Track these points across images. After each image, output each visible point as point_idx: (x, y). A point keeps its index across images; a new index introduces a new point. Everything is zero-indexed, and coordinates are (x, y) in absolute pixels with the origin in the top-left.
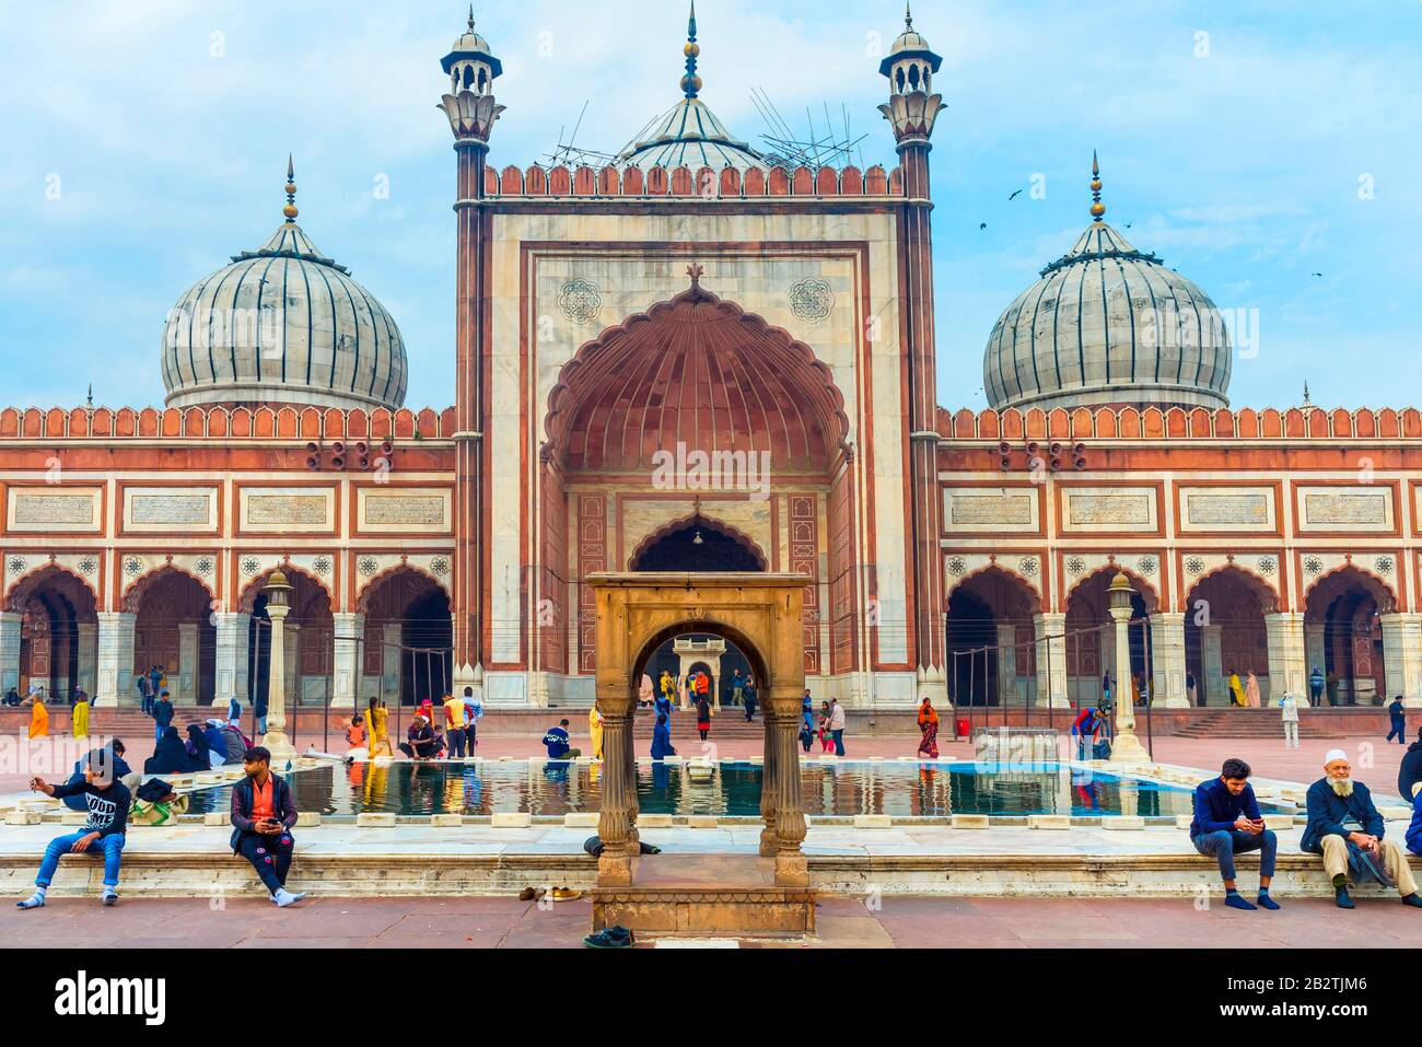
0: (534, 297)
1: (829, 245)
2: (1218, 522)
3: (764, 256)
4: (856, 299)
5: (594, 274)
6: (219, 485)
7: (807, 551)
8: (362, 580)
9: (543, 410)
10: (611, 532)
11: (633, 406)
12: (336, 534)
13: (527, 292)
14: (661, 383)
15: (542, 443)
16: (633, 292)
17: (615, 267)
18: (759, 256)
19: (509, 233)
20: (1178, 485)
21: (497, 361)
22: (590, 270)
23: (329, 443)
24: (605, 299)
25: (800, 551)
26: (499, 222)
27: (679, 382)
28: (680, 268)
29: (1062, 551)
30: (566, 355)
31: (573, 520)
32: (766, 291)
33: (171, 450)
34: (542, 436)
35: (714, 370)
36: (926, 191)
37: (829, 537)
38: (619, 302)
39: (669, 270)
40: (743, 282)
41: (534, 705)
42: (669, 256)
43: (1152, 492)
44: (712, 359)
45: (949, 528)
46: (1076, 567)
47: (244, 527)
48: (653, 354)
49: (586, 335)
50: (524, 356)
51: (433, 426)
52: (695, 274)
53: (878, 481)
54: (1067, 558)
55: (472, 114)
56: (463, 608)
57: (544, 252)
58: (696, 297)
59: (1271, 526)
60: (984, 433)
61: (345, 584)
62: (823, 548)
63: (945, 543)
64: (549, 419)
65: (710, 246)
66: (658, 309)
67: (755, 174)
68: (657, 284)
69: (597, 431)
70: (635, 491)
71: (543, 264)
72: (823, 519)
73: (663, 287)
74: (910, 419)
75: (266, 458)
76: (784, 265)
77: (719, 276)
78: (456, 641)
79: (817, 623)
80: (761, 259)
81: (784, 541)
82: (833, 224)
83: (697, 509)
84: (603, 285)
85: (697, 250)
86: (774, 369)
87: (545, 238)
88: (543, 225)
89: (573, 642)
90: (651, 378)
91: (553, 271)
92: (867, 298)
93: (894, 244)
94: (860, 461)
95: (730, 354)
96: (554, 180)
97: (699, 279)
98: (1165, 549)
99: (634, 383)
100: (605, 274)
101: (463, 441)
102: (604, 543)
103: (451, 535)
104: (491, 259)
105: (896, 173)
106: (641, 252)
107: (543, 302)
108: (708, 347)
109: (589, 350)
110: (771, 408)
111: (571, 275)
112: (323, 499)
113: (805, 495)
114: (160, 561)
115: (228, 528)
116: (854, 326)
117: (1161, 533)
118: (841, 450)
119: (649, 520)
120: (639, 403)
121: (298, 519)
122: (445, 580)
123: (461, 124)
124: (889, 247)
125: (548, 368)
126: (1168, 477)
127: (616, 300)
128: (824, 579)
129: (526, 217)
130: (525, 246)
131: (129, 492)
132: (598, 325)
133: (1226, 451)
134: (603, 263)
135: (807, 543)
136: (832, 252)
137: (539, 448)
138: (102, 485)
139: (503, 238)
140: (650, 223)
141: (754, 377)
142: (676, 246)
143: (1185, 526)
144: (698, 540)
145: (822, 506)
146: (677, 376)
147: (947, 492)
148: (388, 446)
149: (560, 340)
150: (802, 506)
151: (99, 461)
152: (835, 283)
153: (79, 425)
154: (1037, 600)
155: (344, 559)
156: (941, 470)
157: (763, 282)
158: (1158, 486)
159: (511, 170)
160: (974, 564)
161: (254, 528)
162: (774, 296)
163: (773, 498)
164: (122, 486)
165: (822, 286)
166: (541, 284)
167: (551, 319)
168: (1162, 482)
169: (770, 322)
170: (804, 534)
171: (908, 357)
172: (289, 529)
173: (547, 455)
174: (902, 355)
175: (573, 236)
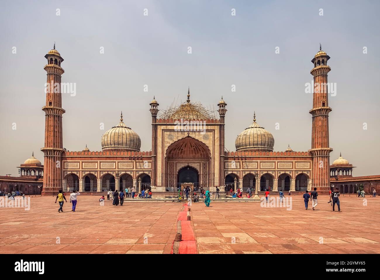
2: (266, 167)
6: (115, 162)
7: (205, 170)
8: (137, 175)
9: (165, 152)
10: (175, 168)
12: (133, 169)
13: (163, 136)
14: (183, 147)
16: (179, 136)
17: (176, 132)
19: (160, 129)
20: (261, 162)
21: (158, 146)
22: (172, 133)
23: (132, 156)
24: (175, 137)
26: (159, 126)
28: (186, 133)
29: (243, 171)
30: (168, 145)
31: (169, 166)
33: (108, 157)
34: (165, 156)
35: (191, 146)
36: (224, 123)
37: (209, 168)
38: (177, 138)
39: (184, 133)
40: (196, 135)
41: (163, 191)
43: (256, 163)
45: (226, 168)
46: (245, 173)
47: (119, 168)
48: (182, 144)
49: (171, 142)
50: (162, 145)
51: (148, 154)
52: (189, 134)
53: (215, 162)
54: (243, 172)
55: (155, 112)
56: (153, 178)
58: (188, 137)
59: (274, 167)
60: (232, 155)
61: (134, 175)
62: (208, 170)
63: (225, 170)
64: (166, 153)
66: (183, 139)
68: (182, 135)
69: (173, 154)
70: (179, 162)
71: (165, 132)
72: (208, 166)
73: (184, 136)
74: (220, 154)
75: (123, 158)
77: (192, 134)
78: (151, 183)
79: (206, 180)
81: (201, 169)
82: (210, 127)
83: (188, 164)
84: (175, 135)
86: (201, 146)
87: (166, 129)
88: (165, 127)
89: (169, 182)
90: (181, 147)
91: (167, 133)
92: (214, 137)
93: (219, 130)
94: (213, 159)
95: (194, 144)
96: (167, 121)
98: (258, 171)
99: (179, 147)
101: (153, 156)
103: (151, 169)
104: (157, 132)
105: (219, 120)
107: (165, 138)
108: (190, 143)
109: (172, 144)
111: (170, 134)
112: (131, 164)
113: (205, 162)
114: (106, 172)
115: (117, 168)
116: (212, 141)
117: (258, 169)
118: (210, 157)
119: (181, 166)
120: (179, 150)
121: (127, 167)
122: (150, 175)
123: (153, 113)
125: (166, 146)
126: (259, 161)
128: (208, 174)
129: (163, 126)
130: (163, 130)
131: (101, 163)
132: (173, 141)
133: (268, 158)
136: (209, 131)
137: (165, 157)
138: (97, 162)
141: (197, 147)
143: (261, 168)
144: (188, 169)
146: (185, 146)
147: (226, 163)
148: (141, 157)
149: (168, 143)
150: (205, 164)
151: (97, 159)
152: (209, 135)
153: (94, 154)
154: (239, 177)
155: (135, 172)
156: (225, 160)
157: (199, 135)
158: (257, 162)
159: (161, 119)
160: (229, 173)
161: (121, 168)
162: (200, 137)
163: (200, 163)
164: (100, 162)
165: (208, 136)
166: (165, 135)
167: (167, 140)
168: (258, 162)
169: (200, 140)
170: (205, 168)
171: (220, 145)
172: (126, 168)
173: (165, 158)
174: (219, 145)
175: (170, 128)
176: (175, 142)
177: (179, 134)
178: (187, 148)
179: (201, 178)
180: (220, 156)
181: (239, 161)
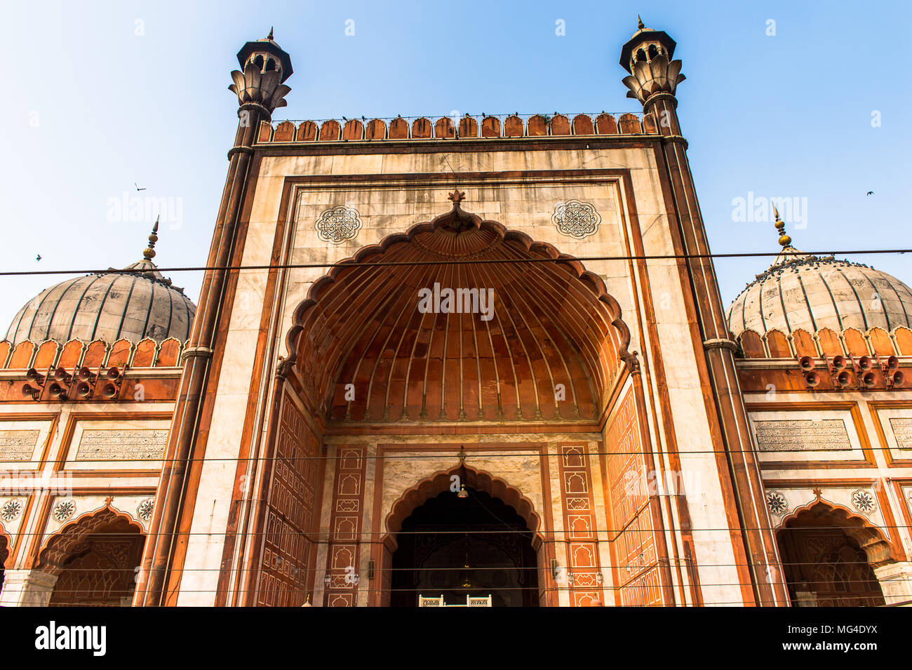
0: (292, 222)
1: (590, 172)
3: (526, 183)
4: (623, 216)
5: (355, 202)
7: (582, 505)
8: (53, 528)
9: (287, 324)
10: (370, 485)
11: (399, 357)
13: (285, 216)
14: (425, 331)
15: (280, 358)
16: (393, 215)
17: (376, 196)
18: (520, 183)
19: (275, 171)
21: (244, 279)
22: (353, 199)
24: (365, 223)
25: (574, 504)
26: (268, 162)
27: (444, 329)
28: (442, 195)
29: (900, 482)
30: (317, 273)
31: (330, 474)
32: (529, 210)
37: (605, 488)
38: (378, 225)
39: (430, 197)
40: (505, 205)
42: (430, 185)
45: (761, 455)
50: (273, 273)
52: (457, 199)
55: (256, 85)
57: (308, 185)
58: (458, 219)
60: (776, 353)
64: (291, 336)
65: (471, 176)
66: (417, 230)
67: (514, 122)
68: (418, 208)
70: (396, 442)
71: (305, 195)
73: (424, 211)
74: (699, 328)
76: (546, 191)
77: (482, 200)
80: (523, 186)
81: (556, 493)
82: (593, 157)
83: (463, 460)
84: (364, 209)
85: (459, 179)
87: (310, 173)
91: (313, 202)
92: (634, 214)
93: (655, 171)
94: (648, 372)
96: (325, 130)
97: (461, 203)
99: (398, 332)
100: (366, 202)
102: (361, 497)
104: (254, 192)
106: (402, 183)
107: (300, 226)
109: (342, 267)
110: (537, 356)
111: (332, 203)
112: (36, 433)
113: (575, 444)
116: (624, 239)
118: (623, 364)
119: (410, 472)
123: (246, 92)
124: (651, 173)
125: (297, 285)
127: (375, 223)
129: (294, 158)
130: (289, 180)
132: (355, 244)
134: (364, 194)
135: (581, 495)
136: (594, 178)
139: (269, 175)
142: (439, 176)
145: (594, 456)
147: (754, 415)
152: (597, 204)
155: (38, 503)
157: (526, 205)
159: (286, 124)
160: (797, 500)
162: (537, 216)
165: (587, 208)
166: (302, 212)
169: (537, 238)
171: (686, 266)
173: (285, 372)
174: (679, 264)
175: (337, 171)
176: (368, 254)
177: (395, 202)
180: (706, 348)
181: (846, 396)
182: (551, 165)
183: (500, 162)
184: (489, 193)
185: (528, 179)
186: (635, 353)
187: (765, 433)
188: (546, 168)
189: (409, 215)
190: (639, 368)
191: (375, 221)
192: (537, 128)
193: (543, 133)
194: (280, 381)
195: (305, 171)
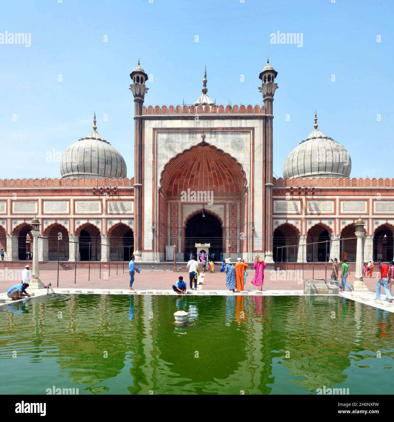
0: (157, 144)
1: (242, 128)
2: (351, 210)
4: (250, 144)
5: (174, 137)
6: (69, 200)
7: (234, 219)
8: (109, 227)
9: (159, 177)
10: (180, 213)
11: (186, 178)
12: (101, 214)
13: (155, 142)
14: (194, 171)
15: (159, 187)
16: (185, 143)
17: (180, 136)
19: (149, 126)
20: (341, 200)
21: (146, 163)
22: (173, 136)
23: (99, 188)
24: (177, 145)
25: (232, 219)
26: (147, 122)
27: (199, 171)
28: (199, 136)
29: (306, 219)
30: (166, 161)
31: (169, 210)
32: (224, 142)
33: (56, 190)
34: (159, 185)
35: (209, 167)
36: (272, 113)
37: (240, 215)
38: (181, 146)
39: (196, 136)
40: (217, 140)
41: (156, 262)
42: (196, 132)
43: (333, 202)
44: (208, 163)
45: (275, 212)
46: (311, 223)
47: (76, 212)
48: (191, 163)
49: (172, 155)
50: (154, 162)
51: (128, 183)
52: (204, 137)
53: (255, 198)
54: (308, 221)
55: (139, 90)
56: (137, 234)
57: (160, 131)
58: (204, 144)
59: (366, 212)
60: (286, 184)
61: (103, 228)
62: (238, 218)
63: (274, 216)
64: (161, 180)
65: (208, 129)
66: (193, 148)
67: (222, 107)
68: (192, 140)
69: (176, 186)
71: (159, 135)
72: (238, 210)
73: (194, 141)
74: (265, 180)
75: (82, 192)
76: (229, 135)
77: (211, 138)
79: (236, 239)
80: (223, 133)
81: (228, 216)
82: (244, 122)
83: (204, 207)
84: (177, 140)
85: (204, 130)
86: (226, 167)
87: (160, 127)
88: (159, 123)
89: (169, 244)
90: (191, 169)
91: (162, 137)
92: (253, 144)
93: (262, 128)
94: (250, 192)
95: (213, 162)
96: (163, 110)
97: (205, 139)
98: (336, 218)
99: (186, 171)
100: (177, 137)
101: (136, 187)
102: (178, 217)
103: (133, 214)
104: (144, 133)
105: (263, 107)
106: (188, 131)
107: (159, 146)
108: (207, 160)
109: (172, 160)
110: (225, 178)
111: (167, 138)
112: (98, 204)
113: (234, 203)
114: (53, 222)
115: (72, 212)
116: (249, 152)
117: (335, 214)
118: (244, 189)
119: (190, 210)
121: (91, 210)
122: (131, 227)
123: (136, 93)
124: (260, 129)
125: (161, 164)
128: (238, 227)
129: (155, 121)
130: (154, 129)
131: (45, 203)
132: (175, 152)
133: (354, 190)
134: (177, 134)
135: (234, 217)
136: (244, 131)
137: (158, 188)
138: (37, 200)
139: (148, 127)
140: (191, 122)
141: (220, 169)
142: (198, 129)
143: (342, 212)
144: (204, 216)
145: (238, 206)
146: (198, 169)
147: (275, 201)
148: (115, 189)
149: (164, 157)
150: (233, 206)
151: (36, 194)
152: (244, 140)
153: (31, 183)
154: (299, 232)
155: (104, 221)
156: (273, 195)
157: (223, 140)
158: (334, 200)
159: (150, 107)
160: (282, 222)
161: (79, 212)
162: (226, 144)
163: (225, 204)
164: (43, 201)
165: (240, 141)
166: (159, 141)
167: (162, 150)
168: (336, 199)
169: (225, 151)
170: (233, 214)
171: (265, 162)
172: (89, 212)
173: (160, 190)
174: (263, 161)
175: (168, 126)
176: (179, 155)
177: (186, 138)
178: (202, 172)
179: (228, 234)
180: (266, 186)
181: (301, 197)
182: (232, 125)
183: (217, 124)
184: (213, 136)
185: (225, 131)
186: (248, 187)
187: (278, 206)
188: (230, 126)
189: (190, 142)
190: (248, 191)
191: (180, 144)
192: (228, 110)
193: (230, 112)
194: (159, 193)
195: (158, 126)
